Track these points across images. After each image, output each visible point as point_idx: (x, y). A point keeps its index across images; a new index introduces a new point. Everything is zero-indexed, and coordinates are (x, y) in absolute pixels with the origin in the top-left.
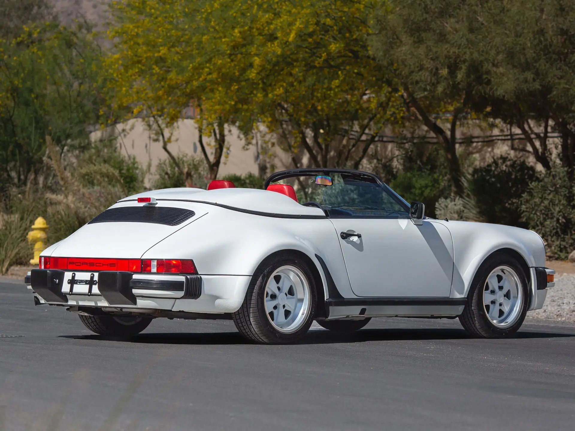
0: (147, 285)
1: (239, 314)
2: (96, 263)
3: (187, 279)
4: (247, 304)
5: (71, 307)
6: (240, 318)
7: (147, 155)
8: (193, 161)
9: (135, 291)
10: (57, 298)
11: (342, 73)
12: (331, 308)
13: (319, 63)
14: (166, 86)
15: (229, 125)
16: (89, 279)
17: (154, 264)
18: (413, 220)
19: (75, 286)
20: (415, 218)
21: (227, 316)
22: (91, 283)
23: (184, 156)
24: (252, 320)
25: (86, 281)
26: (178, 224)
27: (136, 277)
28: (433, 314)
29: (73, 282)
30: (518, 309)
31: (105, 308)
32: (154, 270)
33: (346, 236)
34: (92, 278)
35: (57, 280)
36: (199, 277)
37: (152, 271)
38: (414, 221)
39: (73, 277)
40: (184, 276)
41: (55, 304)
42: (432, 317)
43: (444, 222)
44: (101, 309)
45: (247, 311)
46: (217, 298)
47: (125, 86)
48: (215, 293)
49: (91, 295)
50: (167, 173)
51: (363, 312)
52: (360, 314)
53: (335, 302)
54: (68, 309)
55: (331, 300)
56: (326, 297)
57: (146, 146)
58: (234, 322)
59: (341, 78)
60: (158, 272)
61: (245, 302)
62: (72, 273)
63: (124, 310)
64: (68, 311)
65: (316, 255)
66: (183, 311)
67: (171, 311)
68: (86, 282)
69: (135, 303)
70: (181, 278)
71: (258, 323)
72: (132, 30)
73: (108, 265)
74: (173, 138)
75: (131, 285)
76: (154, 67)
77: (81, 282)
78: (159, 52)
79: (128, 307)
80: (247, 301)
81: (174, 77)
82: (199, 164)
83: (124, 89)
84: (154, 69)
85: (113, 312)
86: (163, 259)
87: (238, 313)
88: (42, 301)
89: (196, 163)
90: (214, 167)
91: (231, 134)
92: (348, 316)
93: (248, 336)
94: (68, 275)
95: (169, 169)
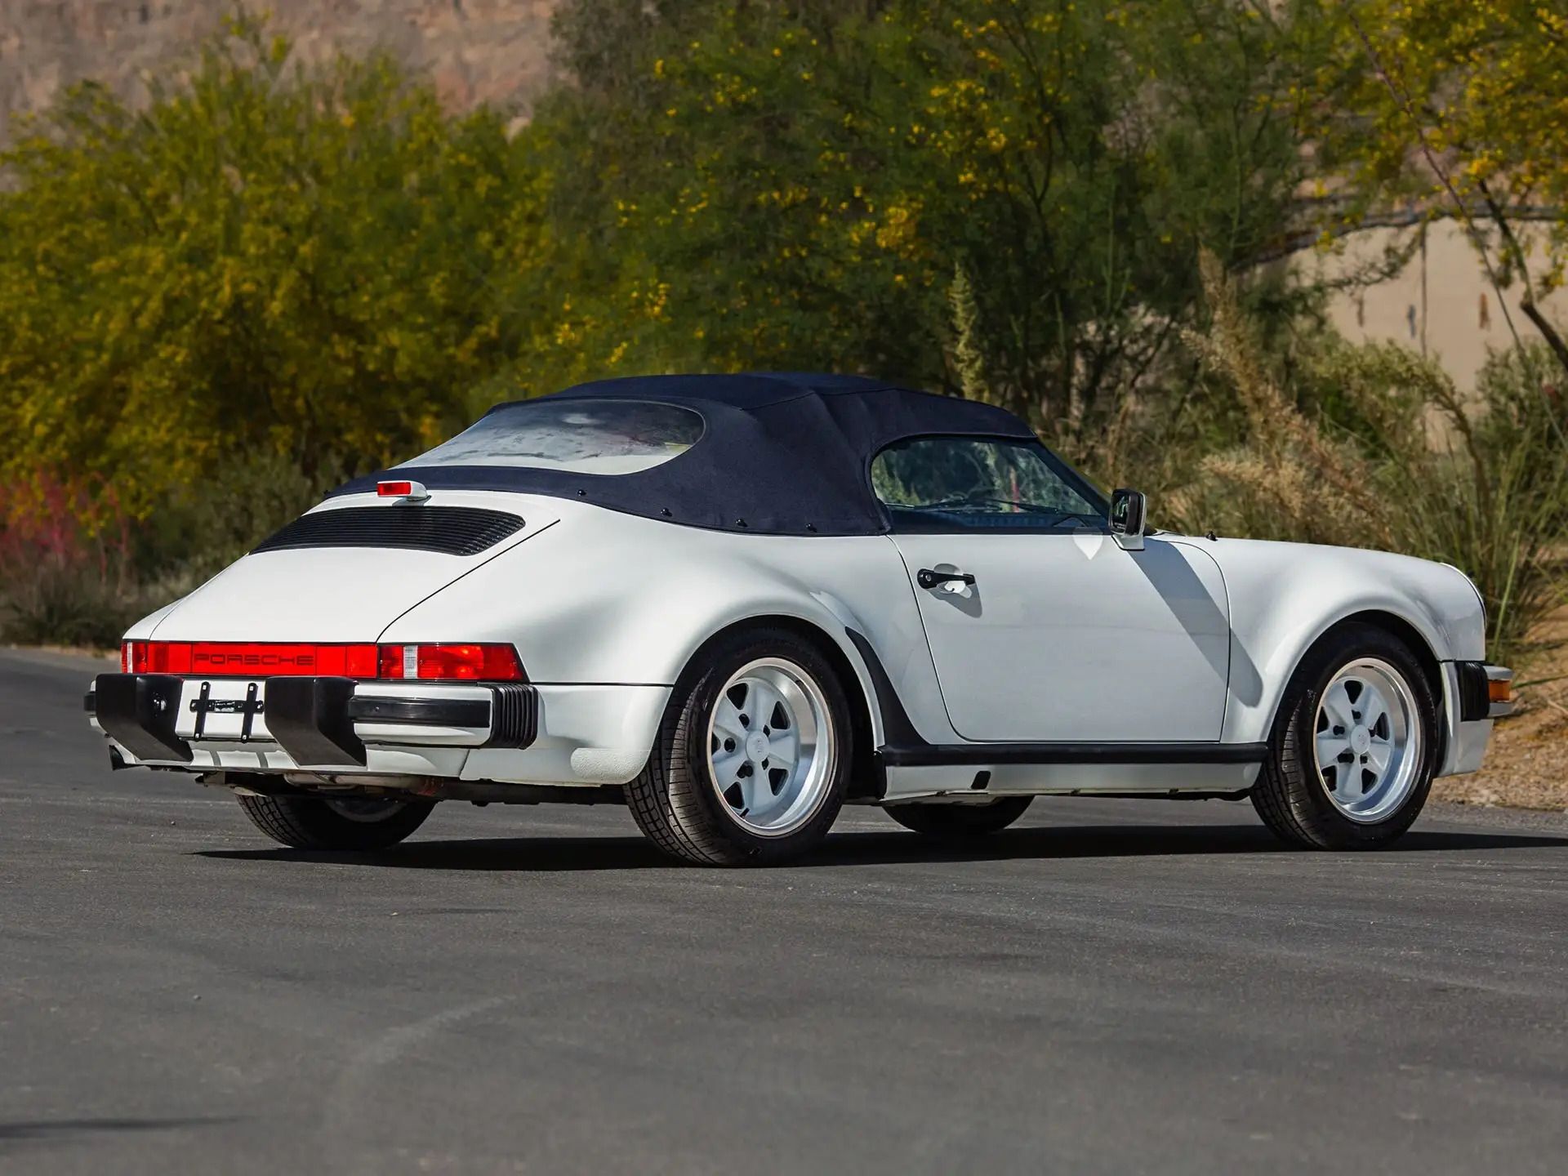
0: (391, 711)
1: (641, 787)
2: (264, 657)
3: (497, 694)
4: (660, 759)
5: (207, 775)
6: (644, 798)
9: (361, 729)
10: (165, 748)
12: (889, 770)
16: (245, 699)
17: (411, 657)
18: (1119, 537)
19: (209, 715)
20: (1122, 531)
21: (608, 793)
22: (247, 708)
24: (674, 801)
25: (238, 702)
26: (480, 551)
27: (362, 690)
28: (1174, 786)
29: (203, 706)
30: (1409, 768)
31: (290, 777)
32: (411, 671)
33: (932, 579)
34: (252, 694)
35: (163, 703)
36: (531, 689)
37: (406, 676)
38: (1121, 540)
39: (205, 693)
40: (490, 687)
41: (165, 767)
42: (1174, 795)
43: (1203, 542)
44: (281, 776)
45: (662, 778)
46: (576, 744)
48: (574, 733)
49: (249, 740)
50: (1513, 396)
51: (981, 781)
52: (974, 786)
53: (902, 754)
54: (199, 780)
55: (890, 749)
56: (878, 740)
58: (631, 809)
60: (422, 680)
61: (657, 756)
62: (200, 682)
63: (339, 780)
64: (202, 785)
65: (849, 631)
66: (489, 782)
67: (457, 780)
68: (237, 706)
69: (363, 761)
70: (483, 693)
71: (691, 812)
73: (293, 660)
75: (351, 712)
77: (224, 705)
79: (345, 770)
80: (660, 752)
85: (315, 786)
86: (433, 644)
87: (640, 782)
88: (129, 758)
92: (941, 794)
93: (668, 848)
94: (191, 689)
95: (1520, 378)
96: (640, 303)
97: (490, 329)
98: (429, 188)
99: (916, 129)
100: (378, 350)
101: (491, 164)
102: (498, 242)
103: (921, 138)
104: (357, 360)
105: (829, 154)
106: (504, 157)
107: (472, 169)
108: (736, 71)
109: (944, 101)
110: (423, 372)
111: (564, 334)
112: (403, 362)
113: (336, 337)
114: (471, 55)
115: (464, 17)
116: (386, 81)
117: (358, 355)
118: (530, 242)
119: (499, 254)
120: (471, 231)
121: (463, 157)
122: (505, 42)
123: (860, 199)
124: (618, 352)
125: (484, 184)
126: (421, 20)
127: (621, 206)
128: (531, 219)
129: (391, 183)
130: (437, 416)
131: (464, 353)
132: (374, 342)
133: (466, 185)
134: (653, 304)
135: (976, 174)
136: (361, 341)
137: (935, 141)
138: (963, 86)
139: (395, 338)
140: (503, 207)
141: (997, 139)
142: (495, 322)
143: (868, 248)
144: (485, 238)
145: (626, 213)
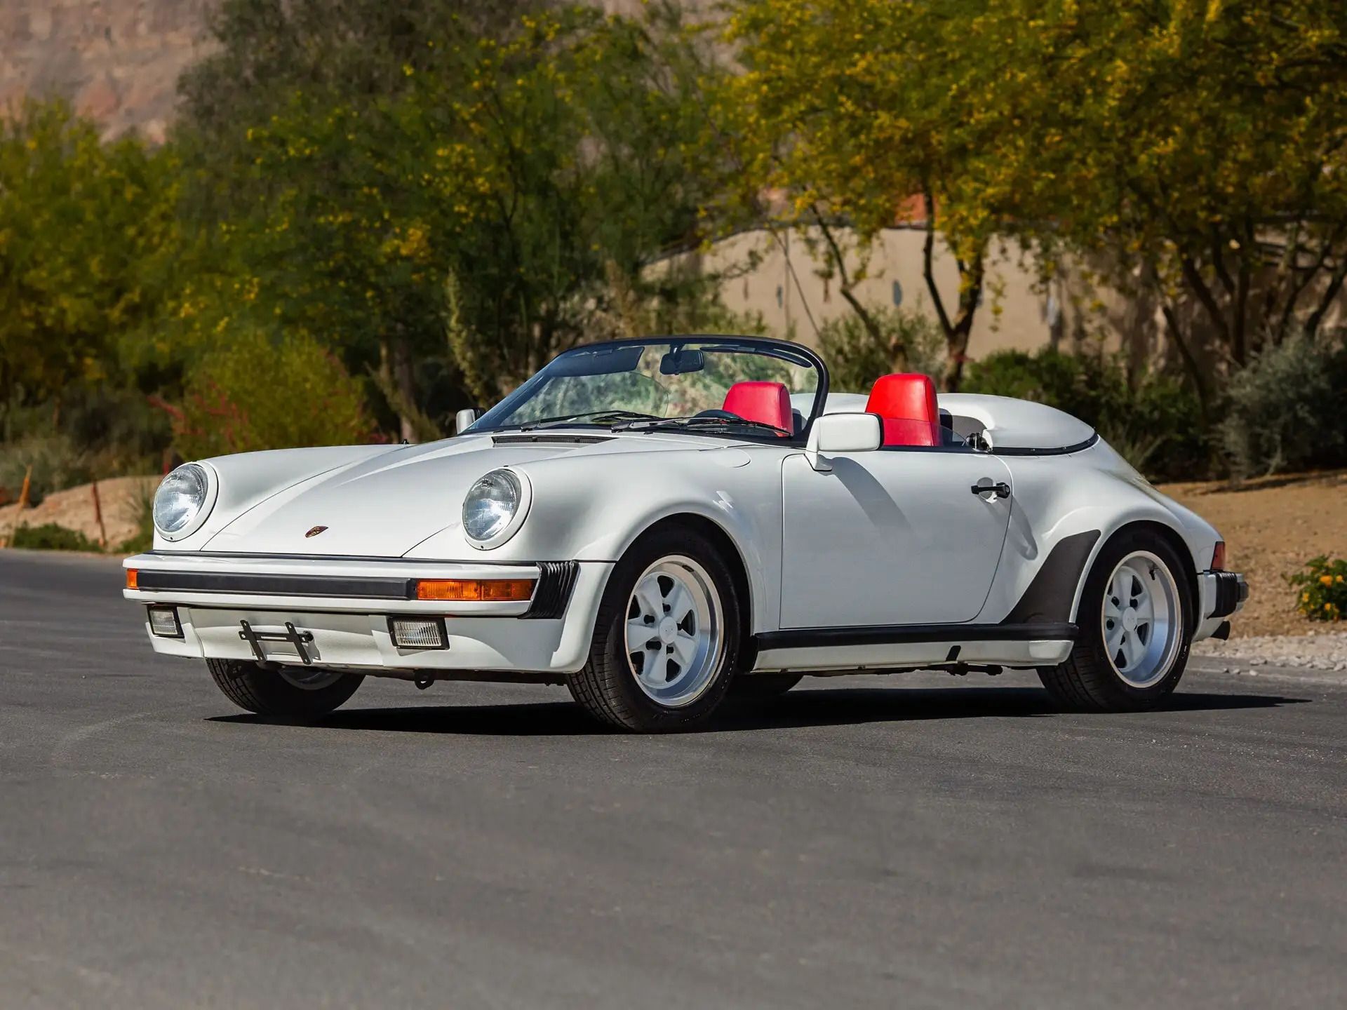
7: (783, 311)
8: (901, 321)
11: (1313, 100)
13: (1265, 77)
14: (871, 143)
15: (1000, 237)
23: (879, 311)
47: (763, 151)
50: (840, 351)
57: (779, 293)
59: (1312, 114)
72: (790, 14)
74: (872, 270)
76: (843, 99)
78: (854, 64)
81: (888, 122)
82: (913, 327)
83: (761, 156)
84: (842, 104)
89: (907, 327)
90: (958, 334)
91: (1007, 259)
95: (845, 339)
96: (241, 292)
97: (135, 296)
98: (92, 193)
99: (426, 177)
100: (53, 311)
101: (135, 176)
102: (141, 233)
103: (429, 182)
104: (37, 318)
105: (366, 190)
106: (144, 172)
107: (122, 181)
108: (303, 134)
109: (446, 159)
110: (85, 326)
111: (187, 309)
112: (71, 319)
113: (22, 302)
114: (119, 73)
115: (112, 43)
116: (60, 116)
117: (38, 314)
118: (164, 234)
119: (141, 242)
120: (120, 227)
121: (114, 172)
122: (144, 63)
123: (388, 221)
124: (223, 324)
125: (130, 192)
126: (80, 46)
127: (224, 227)
128: (164, 217)
129: (63, 190)
130: (96, 357)
131: (115, 314)
132: (50, 305)
133: (117, 192)
134: (249, 292)
135: (467, 206)
136: (40, 303)
137: (439, 183)
138: (458, 148)
139: (65, 302)
140: (145, 209)
141: (482, 184)
142: (138, 291)
143: (395, 257)
144: (131, 231)
145: (228, 232)
